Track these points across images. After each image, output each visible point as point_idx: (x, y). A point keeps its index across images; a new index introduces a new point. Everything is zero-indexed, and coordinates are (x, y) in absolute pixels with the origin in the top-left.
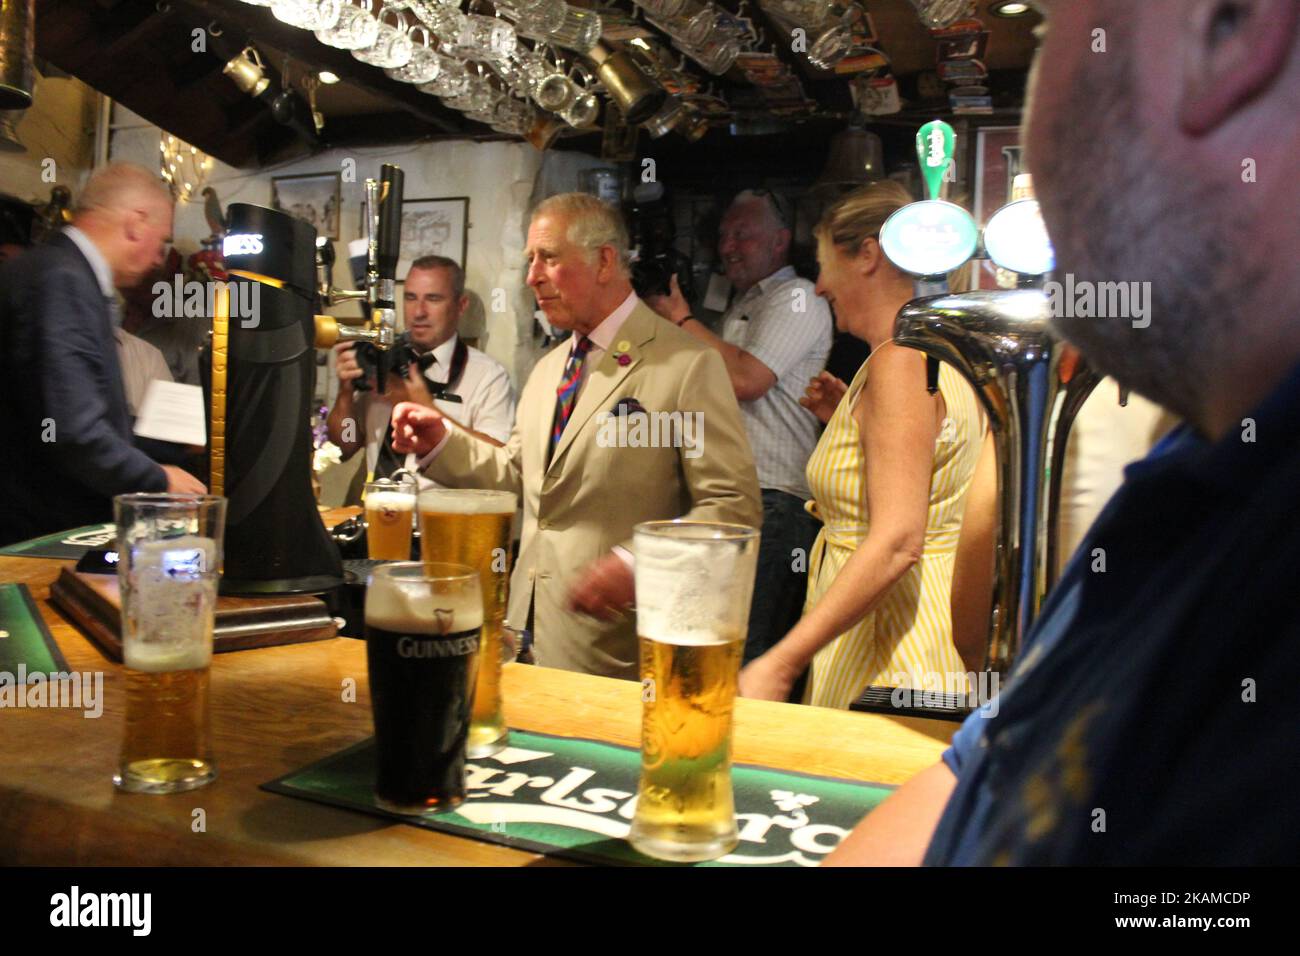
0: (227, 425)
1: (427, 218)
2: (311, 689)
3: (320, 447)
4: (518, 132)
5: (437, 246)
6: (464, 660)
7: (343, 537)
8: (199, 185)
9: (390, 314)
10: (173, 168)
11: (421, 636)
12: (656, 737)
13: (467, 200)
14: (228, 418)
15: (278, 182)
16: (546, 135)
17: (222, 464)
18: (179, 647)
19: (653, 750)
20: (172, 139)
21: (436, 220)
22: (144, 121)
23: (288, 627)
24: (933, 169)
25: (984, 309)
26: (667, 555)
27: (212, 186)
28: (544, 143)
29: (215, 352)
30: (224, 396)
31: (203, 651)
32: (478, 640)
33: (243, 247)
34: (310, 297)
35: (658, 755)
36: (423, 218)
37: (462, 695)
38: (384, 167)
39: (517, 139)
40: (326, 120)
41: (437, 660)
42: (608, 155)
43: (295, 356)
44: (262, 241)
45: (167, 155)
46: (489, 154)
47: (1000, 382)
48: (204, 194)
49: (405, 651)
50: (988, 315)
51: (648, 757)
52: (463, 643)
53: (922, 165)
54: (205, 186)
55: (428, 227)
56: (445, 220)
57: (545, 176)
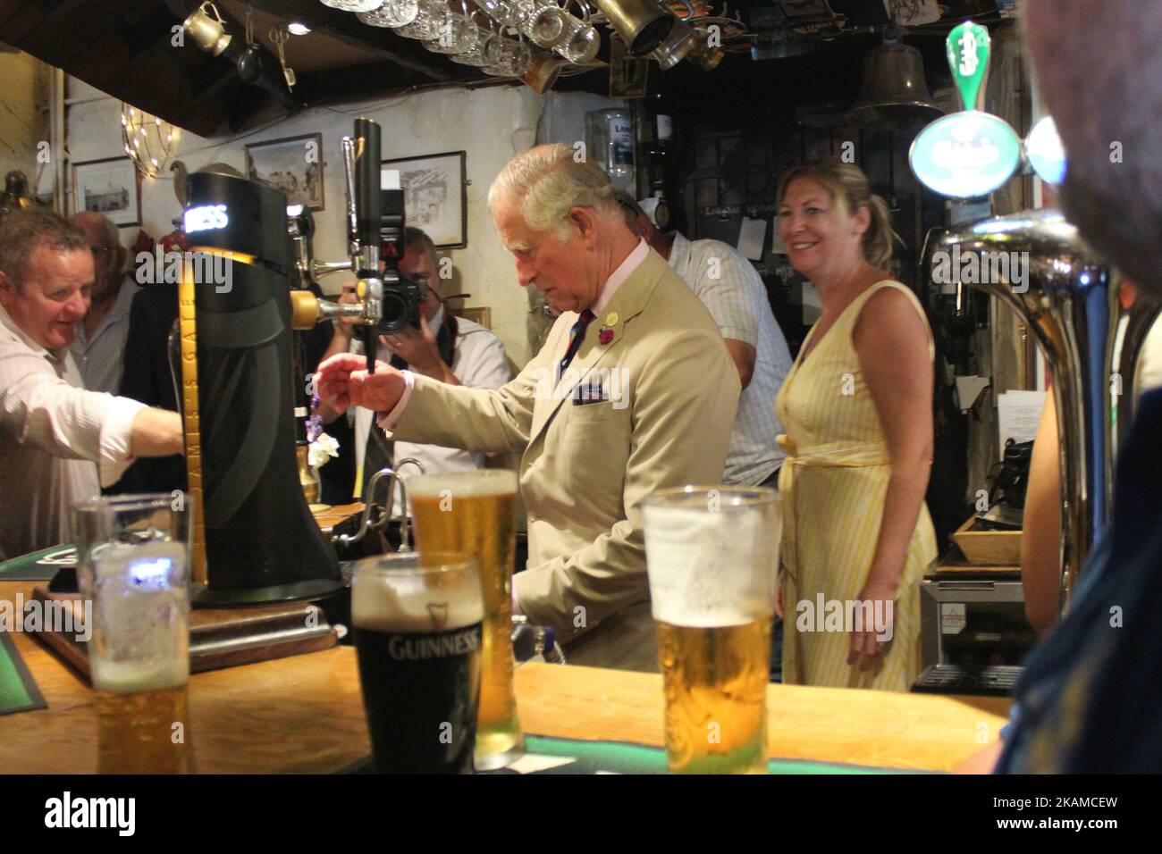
0: (201, 420)
1: (420, 177)
2: (309, 704)
3: (315, 439)
4: (512, 74)
5: (433, 208)
6: (464, 659)
7: (344, 537)
8: (166, 160)
9: (376, 285)
10: (137, 143)
11: (412, 634)
12: (680, 731)
13: (463, 154)
14: (201, 411)
15: (251, 150)
16: (544, 75)
17: (198, 463)
18: (150, 663)
19: (679, 745)
20: (134, 111)
21: (430, 179)
22: (102, 94)
23: (282, 639)
24: (967, 79)
25: (1032, 231)
26: (679, 526)
27: (181, 159)
28: (542, 85)
29: (183, 340)
30: (196, 387)
31: (179, 667)
32: (480, 636)
33: (206, 221)
34: (284, 271)
35: (684, 751)
36: (416, 178)
37: (465, 697)
38: (358, 122)
39: (515, 83)
40: (299, 76)
41: (434, 660)
42: (617, 94)
43: (271, 338)
44: (227, 212)
45: (129, 129)
46: (484, 101)
47: (1055, 314)
48: (172, 169)
49: (398, 652)
50: (1037, 237)
51: (673, 755)
52: (462, 639)
53: (955, 75)
54: (173, 160)
55: (421, 188)
56: (440, 178)
57: (548, 121)
